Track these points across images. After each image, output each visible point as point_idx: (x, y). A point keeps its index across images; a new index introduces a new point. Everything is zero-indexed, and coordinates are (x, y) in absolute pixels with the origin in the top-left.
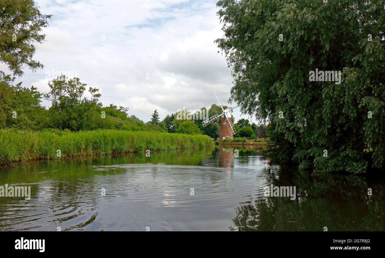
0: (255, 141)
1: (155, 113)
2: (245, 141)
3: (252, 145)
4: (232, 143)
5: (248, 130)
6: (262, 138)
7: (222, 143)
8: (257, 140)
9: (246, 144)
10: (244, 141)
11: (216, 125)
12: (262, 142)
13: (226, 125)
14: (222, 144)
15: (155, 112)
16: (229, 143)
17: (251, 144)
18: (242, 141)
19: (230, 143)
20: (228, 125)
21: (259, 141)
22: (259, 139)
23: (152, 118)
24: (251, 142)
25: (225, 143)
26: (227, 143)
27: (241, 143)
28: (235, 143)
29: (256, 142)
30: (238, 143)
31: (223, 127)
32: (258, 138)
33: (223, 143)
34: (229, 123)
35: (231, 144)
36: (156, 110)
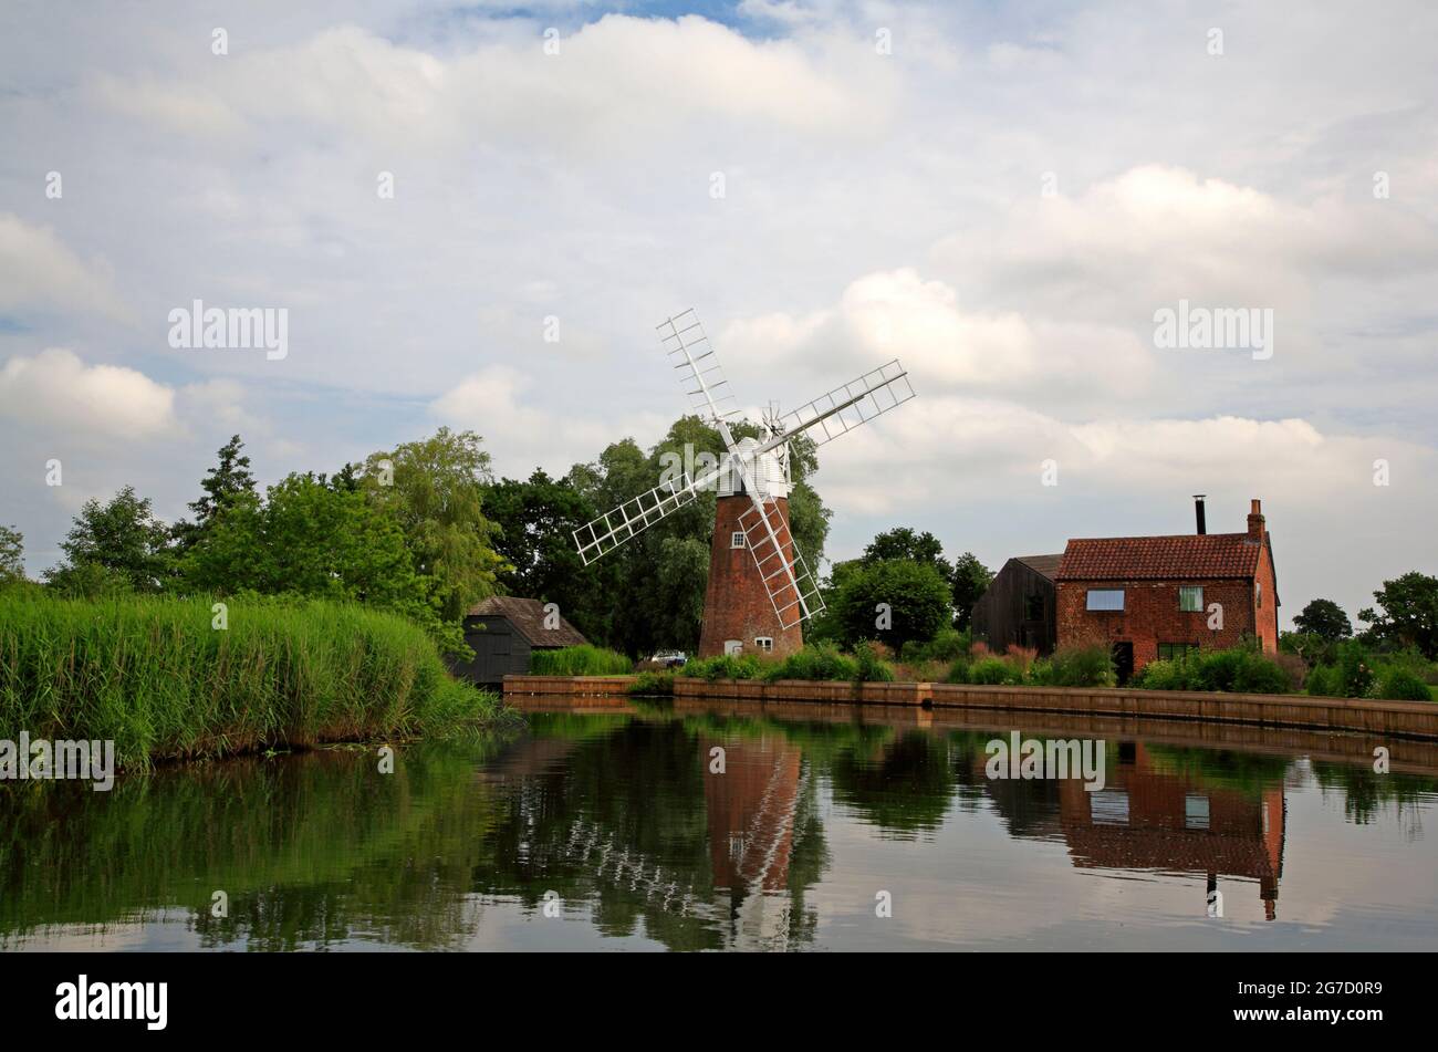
0: (960, 676)
1: (226, 466)
2: (878, 676)
3: (927, 705)
4: (772, 692)
5: (906, 586)
6: (1013, 647)
7: (697, 690)
8: (973, 669)
9: (879, 696)
10: (867, 674)
11: (693, 559)
12: (1019, 681)
13: (746, 551)
14: (702, 697)
15: (228, 454)
16: (749, 687)
17: (920, 697)
18: (845, 673)
19: (756, 691)
20: (761, 553)
21: (994, 677)
22: (989, 660)
23: (204, 501)
24: (923, 686)
25: (724, 691)
26: (734, 690)
27: (842, 687)
28: (793, 693)
29: (966, 681)
30: (818, 693)
31: (729, 569)
32: (979, 646)
33: (707, 689)
34: (773, 534)
35: (764, 699)
36: (235, 440)
